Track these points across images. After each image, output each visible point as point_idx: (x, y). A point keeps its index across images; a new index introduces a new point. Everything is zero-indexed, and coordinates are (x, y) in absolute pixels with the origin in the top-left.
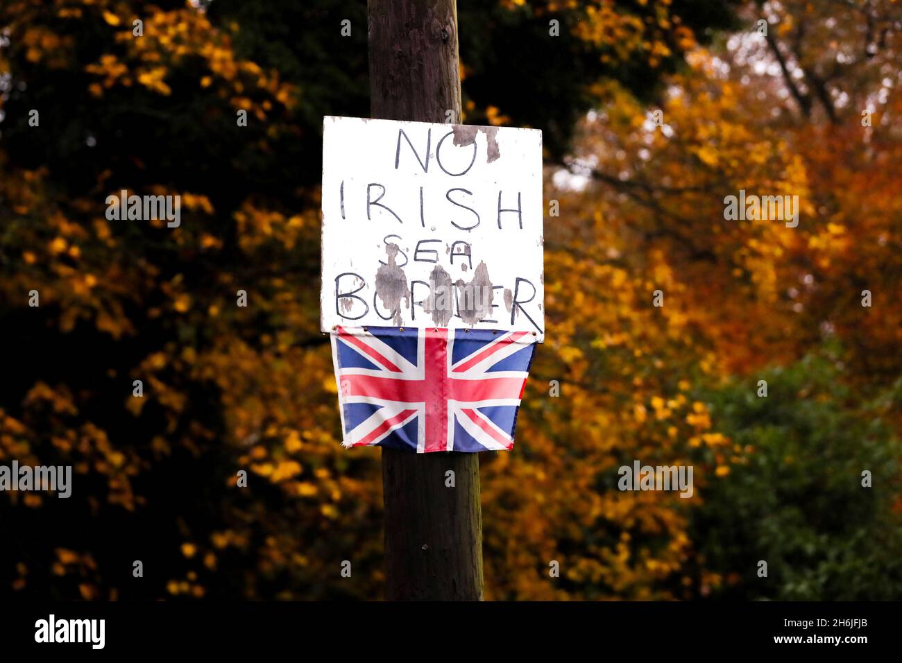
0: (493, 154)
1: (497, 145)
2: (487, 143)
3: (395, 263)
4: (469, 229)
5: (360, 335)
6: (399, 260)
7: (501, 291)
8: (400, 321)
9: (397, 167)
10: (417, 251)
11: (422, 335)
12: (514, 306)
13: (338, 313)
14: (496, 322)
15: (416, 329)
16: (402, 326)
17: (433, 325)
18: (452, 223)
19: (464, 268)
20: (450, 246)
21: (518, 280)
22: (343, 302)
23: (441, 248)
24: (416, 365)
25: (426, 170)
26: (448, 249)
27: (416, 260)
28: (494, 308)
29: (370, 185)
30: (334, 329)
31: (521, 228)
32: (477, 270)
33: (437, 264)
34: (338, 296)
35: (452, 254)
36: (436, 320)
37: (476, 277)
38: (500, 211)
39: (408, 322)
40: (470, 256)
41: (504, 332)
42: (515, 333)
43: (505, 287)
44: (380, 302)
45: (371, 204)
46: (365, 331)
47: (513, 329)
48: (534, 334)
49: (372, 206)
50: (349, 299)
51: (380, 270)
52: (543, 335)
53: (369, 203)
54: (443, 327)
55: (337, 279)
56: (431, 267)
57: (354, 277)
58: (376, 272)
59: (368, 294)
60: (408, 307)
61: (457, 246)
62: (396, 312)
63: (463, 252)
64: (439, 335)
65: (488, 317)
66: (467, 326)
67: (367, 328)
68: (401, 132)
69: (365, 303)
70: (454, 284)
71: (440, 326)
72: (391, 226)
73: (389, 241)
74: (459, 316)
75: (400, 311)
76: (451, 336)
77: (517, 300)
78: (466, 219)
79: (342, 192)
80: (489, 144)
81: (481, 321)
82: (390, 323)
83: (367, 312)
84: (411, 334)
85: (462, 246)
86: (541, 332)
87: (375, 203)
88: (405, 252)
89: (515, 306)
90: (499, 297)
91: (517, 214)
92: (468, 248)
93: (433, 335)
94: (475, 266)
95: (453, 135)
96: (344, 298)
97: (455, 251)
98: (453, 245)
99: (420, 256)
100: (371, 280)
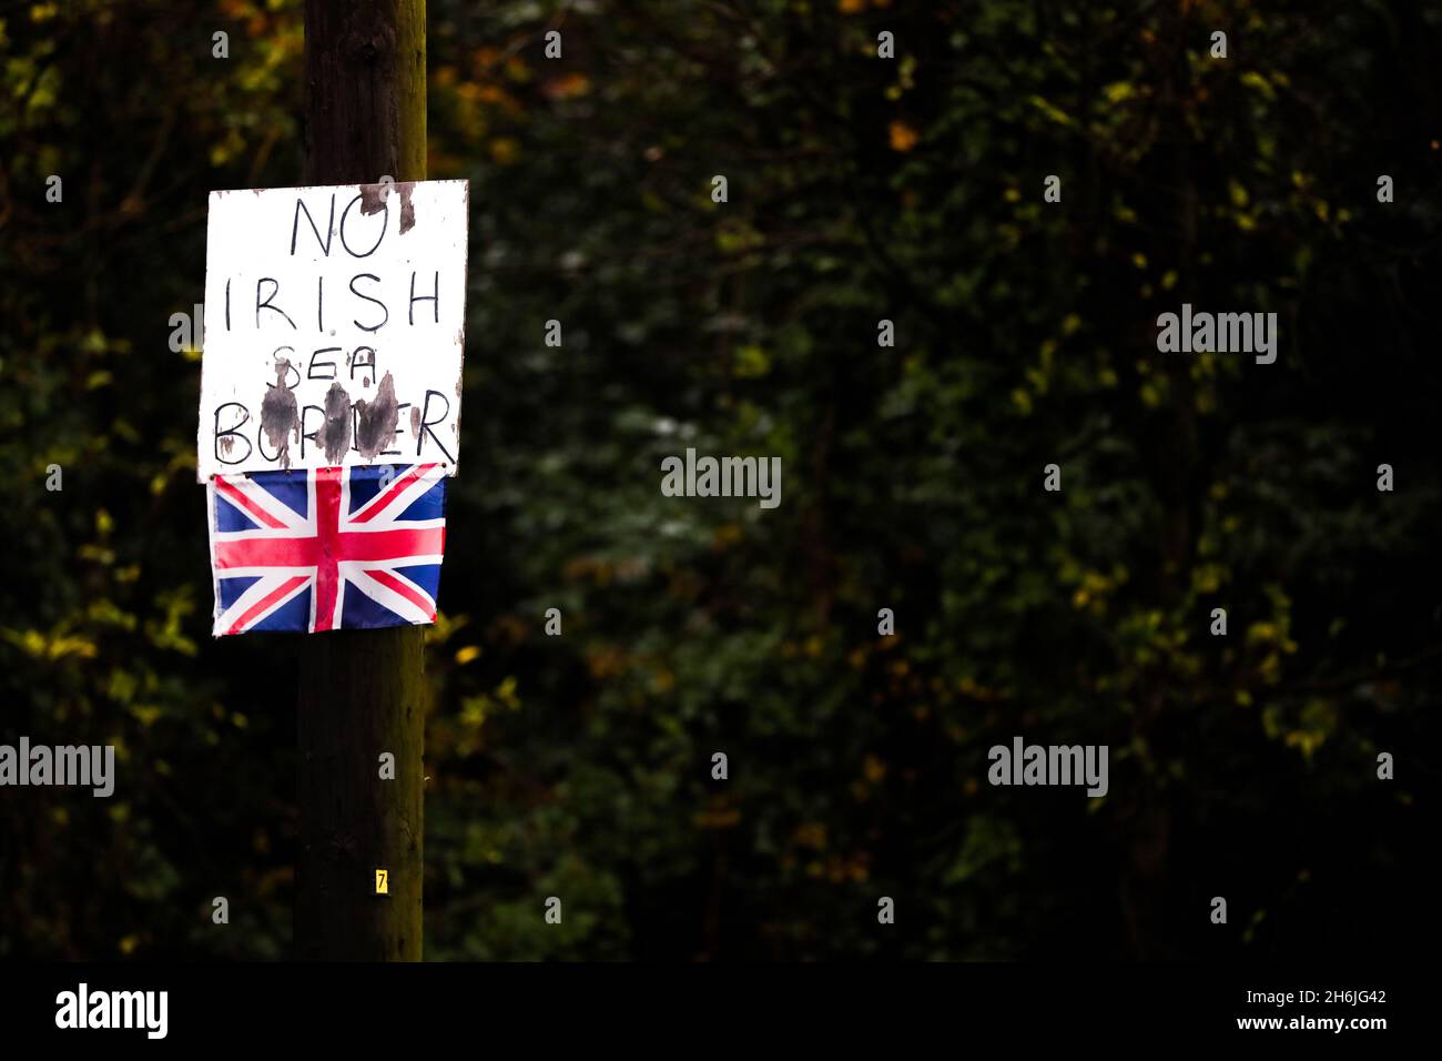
0: (407, 222)
1: (412, 208)
2: (400, 206)
3: (285, 384)
4: (374, 329)
5: (242, 484)
6: (290, 380)
7: (408, 410)
8: (287, 462)
9: (293, 253)
10: (312, 365)
11: (312, 478)
12: (422, 429)
13: (217, 458)
14: (399, 453)
15: (305, 471)
16: (290, 468)
17: (325, 464)
18: (356, 322)
19: (366, 383)
20: (351, 355)
21: (430, 393)
22: (223, 441)
23: (339, 358)
24: (306, 518)
25: (327, 252)
26: (349, 359)
27: (310, 377)
28: (398, 435)
29: (261, 281)
30: (212, 478)
31: (437, 321)
32: (382, 385)
33: (334, 381)
34: (217, 435)
35: (353, 366)
36: (330, 457)
37: (379, 394)
38: (413, 300)
39: (296, 464)
40: (373, 366)
41: (407, 466)
42: (422, 467)
43: (412, 406)
44: (265, 438)
45: (262, 306)
46: (247, 478)
47: (418, 461)
48: (444, 466)
49: (261, 309)
50: (230, 437)
51: (267, 395)
52: (455, 466)
53: (259, 306)
54: (337, 466)
55: (217, 413)
56: (327, 385)
57: (237, 407)
58: (262, 399)
59: (252, 429)
60: (297, 442)
61: (360, 353)
62: (284, 449)
63: (365, 361)
64: (331, 476)
65: (390, 448)
66: (364, 462)
67: (249, 475)
68: (300, 202)
69: (248, 441)
70: (353, 406)
71: (333, 465)
72: (284, 334)
73: (278, 355)
74: (356, 449)
75: (287, 449)
76: (345, 477)
77: (426, 422)
78: (372, 315)
79: (228, 293)
80: (403, 207)
81: (382, 453)
82: (276, 466)
83: (250, 453)
84: (299, 478)
85: (365, 353)
86: (453, 463)
87: (265, 305)
88: (297, 368)
89: (423, 427)
90: (404, 419)
91: (433, 302)
92: (372, 356)
93: (324, 477)
94: (379, 379)
95: (360, 200)
96: (225, 437)
97: (357, 362)
98: (355, 354)
99: (316, 371)
100: (256, 410)
